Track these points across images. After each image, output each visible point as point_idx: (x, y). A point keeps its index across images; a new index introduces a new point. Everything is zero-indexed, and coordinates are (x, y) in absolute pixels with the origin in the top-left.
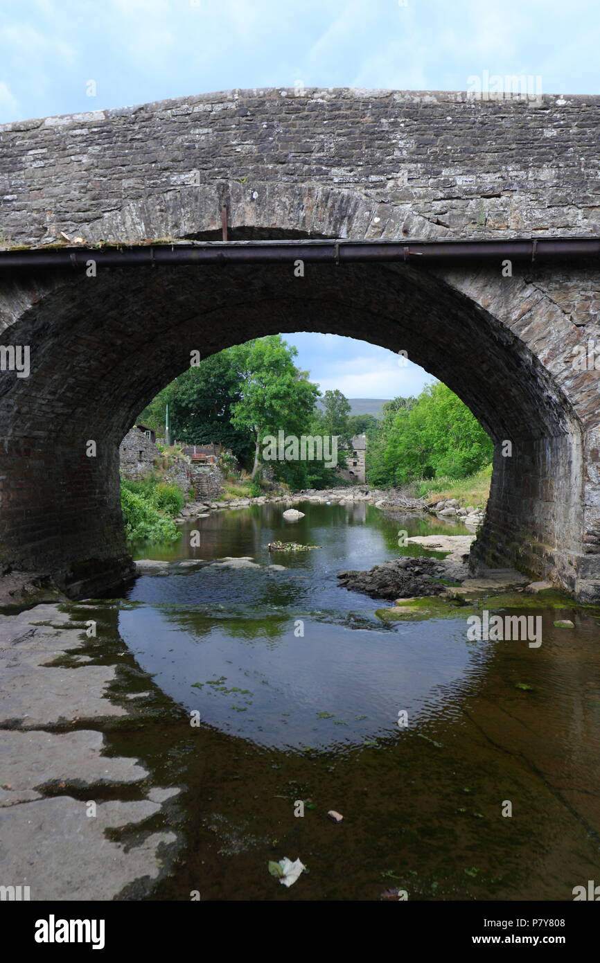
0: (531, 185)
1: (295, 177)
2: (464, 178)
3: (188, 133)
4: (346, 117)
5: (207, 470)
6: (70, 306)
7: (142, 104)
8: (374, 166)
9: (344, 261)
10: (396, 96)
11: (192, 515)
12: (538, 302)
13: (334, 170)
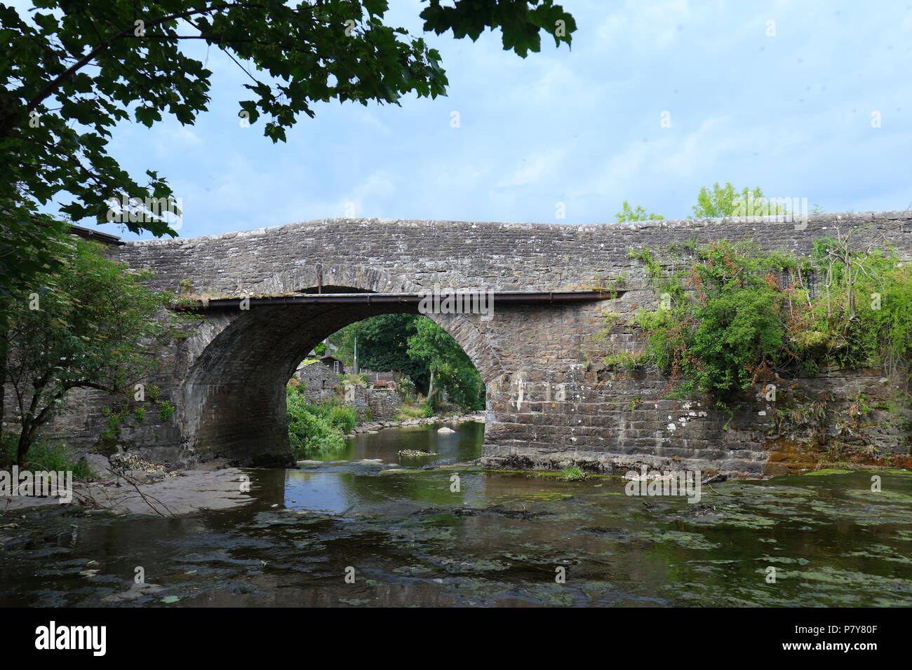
0: (460, 266)
1: (352, 262)
2: (429, 263)
3: (304, 240)
4: (376, 233)
5: (385, 394)
6: (249, 320)
7: (283, 226)
8: (388, 257)
9: (372, 303)
10: (399, 223)
11: (364, 432)
12: (463, 322)
13: (370, 258)
